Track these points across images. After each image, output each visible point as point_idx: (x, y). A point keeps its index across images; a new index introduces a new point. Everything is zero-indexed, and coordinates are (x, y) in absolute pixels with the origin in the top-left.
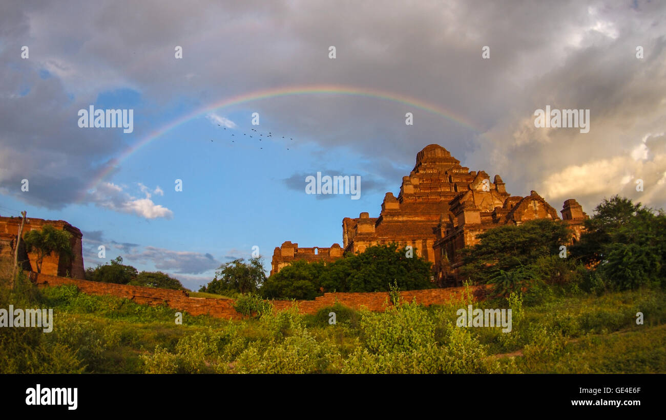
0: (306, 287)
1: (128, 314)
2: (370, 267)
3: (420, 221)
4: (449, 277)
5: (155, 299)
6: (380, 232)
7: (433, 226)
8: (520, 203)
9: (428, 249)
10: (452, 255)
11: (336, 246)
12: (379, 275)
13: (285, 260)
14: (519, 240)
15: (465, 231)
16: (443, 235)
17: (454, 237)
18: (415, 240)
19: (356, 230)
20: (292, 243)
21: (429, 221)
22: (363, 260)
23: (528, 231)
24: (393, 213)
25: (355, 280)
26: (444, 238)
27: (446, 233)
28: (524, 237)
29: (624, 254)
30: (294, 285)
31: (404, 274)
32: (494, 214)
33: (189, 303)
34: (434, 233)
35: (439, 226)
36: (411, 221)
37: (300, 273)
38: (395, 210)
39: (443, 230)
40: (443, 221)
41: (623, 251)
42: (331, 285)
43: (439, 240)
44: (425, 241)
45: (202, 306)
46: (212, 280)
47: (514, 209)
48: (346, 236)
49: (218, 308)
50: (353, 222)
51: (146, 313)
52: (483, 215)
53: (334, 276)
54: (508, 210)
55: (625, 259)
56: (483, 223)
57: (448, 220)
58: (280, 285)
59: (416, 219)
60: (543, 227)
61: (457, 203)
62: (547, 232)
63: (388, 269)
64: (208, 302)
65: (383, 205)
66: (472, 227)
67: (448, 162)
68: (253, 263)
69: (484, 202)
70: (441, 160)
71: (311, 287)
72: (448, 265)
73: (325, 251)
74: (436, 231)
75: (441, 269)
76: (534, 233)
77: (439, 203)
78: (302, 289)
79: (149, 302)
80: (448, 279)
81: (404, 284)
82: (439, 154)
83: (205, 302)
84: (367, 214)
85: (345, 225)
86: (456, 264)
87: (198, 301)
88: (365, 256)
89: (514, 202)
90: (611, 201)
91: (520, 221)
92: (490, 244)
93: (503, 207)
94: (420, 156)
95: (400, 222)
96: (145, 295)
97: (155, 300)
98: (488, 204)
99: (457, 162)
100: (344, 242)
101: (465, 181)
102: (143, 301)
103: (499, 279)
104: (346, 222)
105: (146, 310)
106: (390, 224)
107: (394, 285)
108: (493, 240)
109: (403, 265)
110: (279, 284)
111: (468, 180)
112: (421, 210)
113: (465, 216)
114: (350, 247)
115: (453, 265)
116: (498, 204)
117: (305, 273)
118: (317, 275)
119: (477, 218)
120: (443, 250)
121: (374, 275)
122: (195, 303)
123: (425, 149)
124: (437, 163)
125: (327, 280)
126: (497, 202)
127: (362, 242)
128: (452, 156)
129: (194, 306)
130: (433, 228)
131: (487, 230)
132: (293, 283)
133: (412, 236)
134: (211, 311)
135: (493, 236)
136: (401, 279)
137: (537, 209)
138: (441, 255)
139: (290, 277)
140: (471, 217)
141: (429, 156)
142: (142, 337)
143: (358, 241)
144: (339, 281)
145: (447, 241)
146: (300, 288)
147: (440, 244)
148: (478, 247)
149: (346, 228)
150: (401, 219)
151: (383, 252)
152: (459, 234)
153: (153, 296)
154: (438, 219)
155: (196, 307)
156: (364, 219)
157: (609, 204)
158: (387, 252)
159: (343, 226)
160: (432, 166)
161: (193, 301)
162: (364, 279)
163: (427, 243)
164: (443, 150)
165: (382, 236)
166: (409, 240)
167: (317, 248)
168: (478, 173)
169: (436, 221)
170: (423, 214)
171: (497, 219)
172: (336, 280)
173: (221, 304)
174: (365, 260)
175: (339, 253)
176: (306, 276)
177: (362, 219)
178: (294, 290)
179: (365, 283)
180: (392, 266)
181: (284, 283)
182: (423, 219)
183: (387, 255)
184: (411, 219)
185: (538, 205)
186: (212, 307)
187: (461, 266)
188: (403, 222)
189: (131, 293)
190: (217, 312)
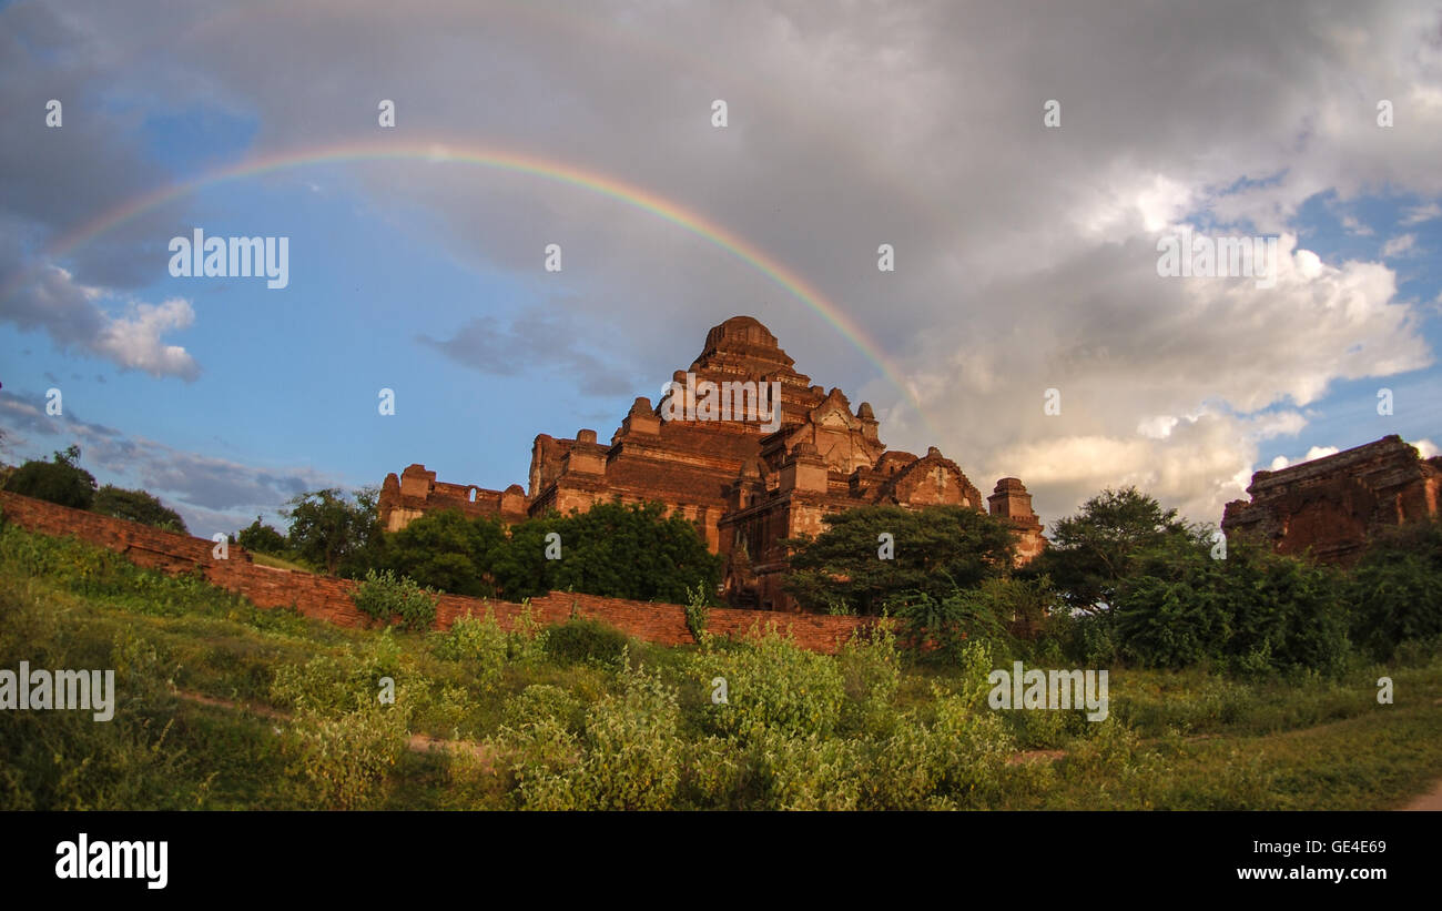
0: (460, 568)
1: (120, 588)
2: (600, 546)
3: (698, 468)
4: (746, 590)
5: (177, 559)
6: (614, 476)
7: (722, 482)
8: (911, 467)
9: (708, 526)
10: (757, 548)
11: (515, 489)
12: (618, 565)
13: (409, 503)
14: (914, 538)
15: (793, 504)
16: (743, 505)
17: (768, 512)
18: (684, 505)
19: (566, 464)
20: (427, 469)
21: (714, 470)
22: (584, 529)
23: (935, 525)
24: (645, 442)
25: (566, 568)
26: (742, 511)
27: (750, 500)
28: (926, 535)
29: (1164, 598)
30: (435, 560)
31: (668, 570)
32: (854, 480)
33: (253, 577)
34: (724, 495)
35: (738, 484)
36: (679, 464)
37: (451, 536)
38: (651, 435)
39: (744, 493)
40: (747, 474)
41: (1159, 594)
42: (512, 572)
43: (733, 512)
44: (704, 509)
45: (281, 587)
46: (250, 526)
47: (897, 476)
48: (538, 473)
49: (318, 595)
50: (558, 446)
51: (159, 590)
52: (833, 476)
53: (521, 553)
54: (883, 476)
55: (1165, 609)
56: (831, 493)
57: (758, 475)
58: (405, 557)
59: (691, 461)
60: (965, 521)
61: (779, 442)
62: (972, 534)
63: (637, 557)
64: (295, 580)
65: (626, 422)
66: (808, 497)
67: (769, 358)
68: (361, 501)
69: (835, 452)
70: (757, 351)
71: (471, 572)
72: (747, 566)
73: (492, 498)
74: (730, 493)
75: (730, 572)
76: (947, 532)
77: (740, 438)
78: (450, 572)
79: (162, 564)
80: (744, 593)
81: (667, 590)
82: (756, 339)
83: (289, 580)
84: (593, 434)
85: (540, 450)
86: (764, 566)
87: (274, 575)
88: (590, 521)
89: (897, 463)
90: (1119, 497)
91: (907, 502)
92: (853, 538)
93: (875, 469)
94: (716, 336)
95: (656, 462)
96: (156, 548)
97: (176, 562)
98: (843, 458)
99: (789, 361)
100: (531, 485)
101: (798, 402)
102: (149, 561)
103: (919, 611)
104: (542, 443)
105: (157, 583)
106: (636, 463)
107: (697, 592)
108: (860, 530)
109: (668, 552)
110: (403, 554)
111: (804, 401)
112: (701, 444)
113: (797, 474)
114: (549, 495)
115: (757, 568)
116: (862, 460)
117: (460, 539)
118: (483, 546)
119: (821, 480)
120: (738, 533)
121: (605, 565)
122: (266, 577)
123: (729, 323)
124: (748, 357)
125: (507, 560)
126: (860, 456)
127: (574, 492)
128: (779, 347)
129: (265, 585)
130: (722, 486)
131: (847, 509)
132: (433, 556)
133: (679, 495)
134: (300, 601)
135: (861, 524)
136: (661, 580)
137: (945, 484)
138: (734, 543)
139: (427, 543)
140: (810, 478)
141: (735, 338)
142: (177, 655)
143: (566, 488)
144: (530, 566)
145: (751, 517)
146: (446, 568)
147: (734, 521)
148: (826, 540)
149: (540, 456)
150: (659, 456)
151: (629, 519)
152: (780, 507)
153: (173, 552)
154: (736, 468)
155: (268, 588)
156: (585, 442)
157: (1114, 500)
158: (638, 520)
159: (534, 450)
160: (737, 360)
161: (262, 574)
162: (584, 569)
163: (708, 515)
164: (764, 331)
165: (617, 484)
166: (671, 502)
167: (476, 488)
168: (832, 391)
169: (729, 473)
170: (706, 456)
171: (859, 489)
172: (524, 563)
173: (324, 588)
174: (589, 530)
175: (520, 506)
176: (460, 544)
177: (581, 443)
178: (434, 572)
179: (585, 579)
180: (644, 551)
181: (414, 553)
182: (704, 463)
183: (636, 526)
184: (680, 460)
185: (946, 476)
186: (302, 592)
187: (774, 572)
188: (662, 462)
189: (124, 538)
190: (313, 605)
